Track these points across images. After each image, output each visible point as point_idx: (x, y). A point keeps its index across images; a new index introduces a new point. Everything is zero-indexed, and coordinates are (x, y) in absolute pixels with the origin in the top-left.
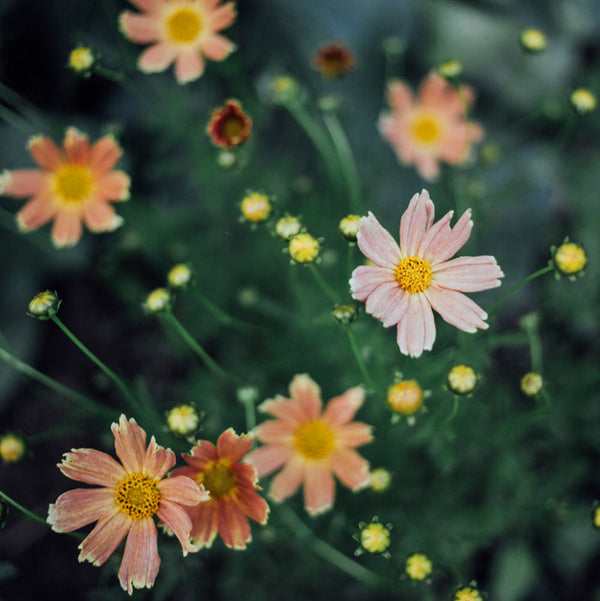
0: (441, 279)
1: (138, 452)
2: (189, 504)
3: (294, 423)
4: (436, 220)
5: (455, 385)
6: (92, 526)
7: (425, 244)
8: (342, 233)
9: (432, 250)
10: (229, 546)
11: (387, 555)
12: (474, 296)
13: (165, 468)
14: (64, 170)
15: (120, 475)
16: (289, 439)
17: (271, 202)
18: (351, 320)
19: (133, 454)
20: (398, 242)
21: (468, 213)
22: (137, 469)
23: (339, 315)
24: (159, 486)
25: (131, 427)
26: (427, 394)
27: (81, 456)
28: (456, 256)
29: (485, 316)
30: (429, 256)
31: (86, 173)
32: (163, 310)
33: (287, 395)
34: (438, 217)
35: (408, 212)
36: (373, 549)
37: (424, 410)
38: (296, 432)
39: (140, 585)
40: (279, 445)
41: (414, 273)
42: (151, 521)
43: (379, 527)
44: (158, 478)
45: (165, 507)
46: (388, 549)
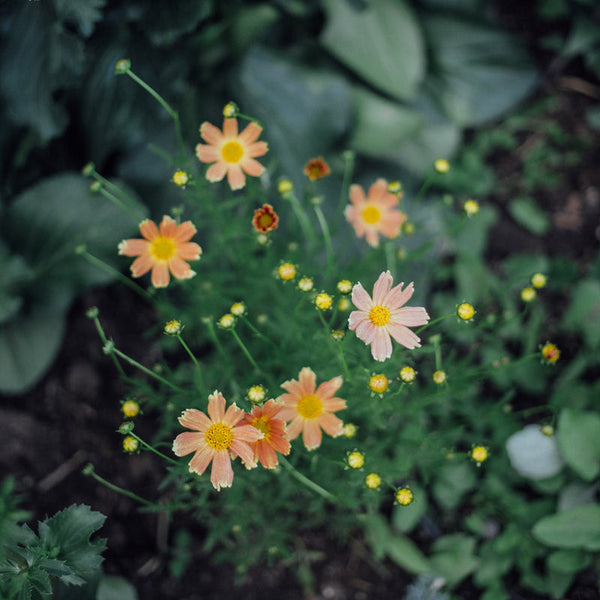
0: (395, 319)
1: (221, 412)
2: (250, 441)
3: (299, 397)
4: (393, 287)
5: (404, 377)
6: (193, 454)
7: (387, 299)
8: (339, 290)
9: (390, 302)
10: (265, 467)
11: (362, 470)
12: (414, 329)
13: (236, 421)
14: (157, 240)
15: (209, 425)
16: (295, 405)
17: (296, 269)
18: (342, 339)
19: (217, 413)
20: (372, 297)
21: (412, 284)
22: (219, 421)
23: (336, 337)
24: (232, 431)
25: (219, 397)
26: (390, 381)
27: (191, 413)
28: (404, 306)
29: (419, 340)
30: (388, 306)
31: (171, 241)
32: (231, 327)
33: (297, 379)
34: (395, 285)
35: (378, 282)
36: (355, 466)
37: (388, 390)
38: (299, 402)
39: (224, 485)
40: (290, 408)
41: (381, 315)
42: (226, 451)
43: (358, 454)
44: (231, 426)
45: (235, 443)
46: (363, 466)
